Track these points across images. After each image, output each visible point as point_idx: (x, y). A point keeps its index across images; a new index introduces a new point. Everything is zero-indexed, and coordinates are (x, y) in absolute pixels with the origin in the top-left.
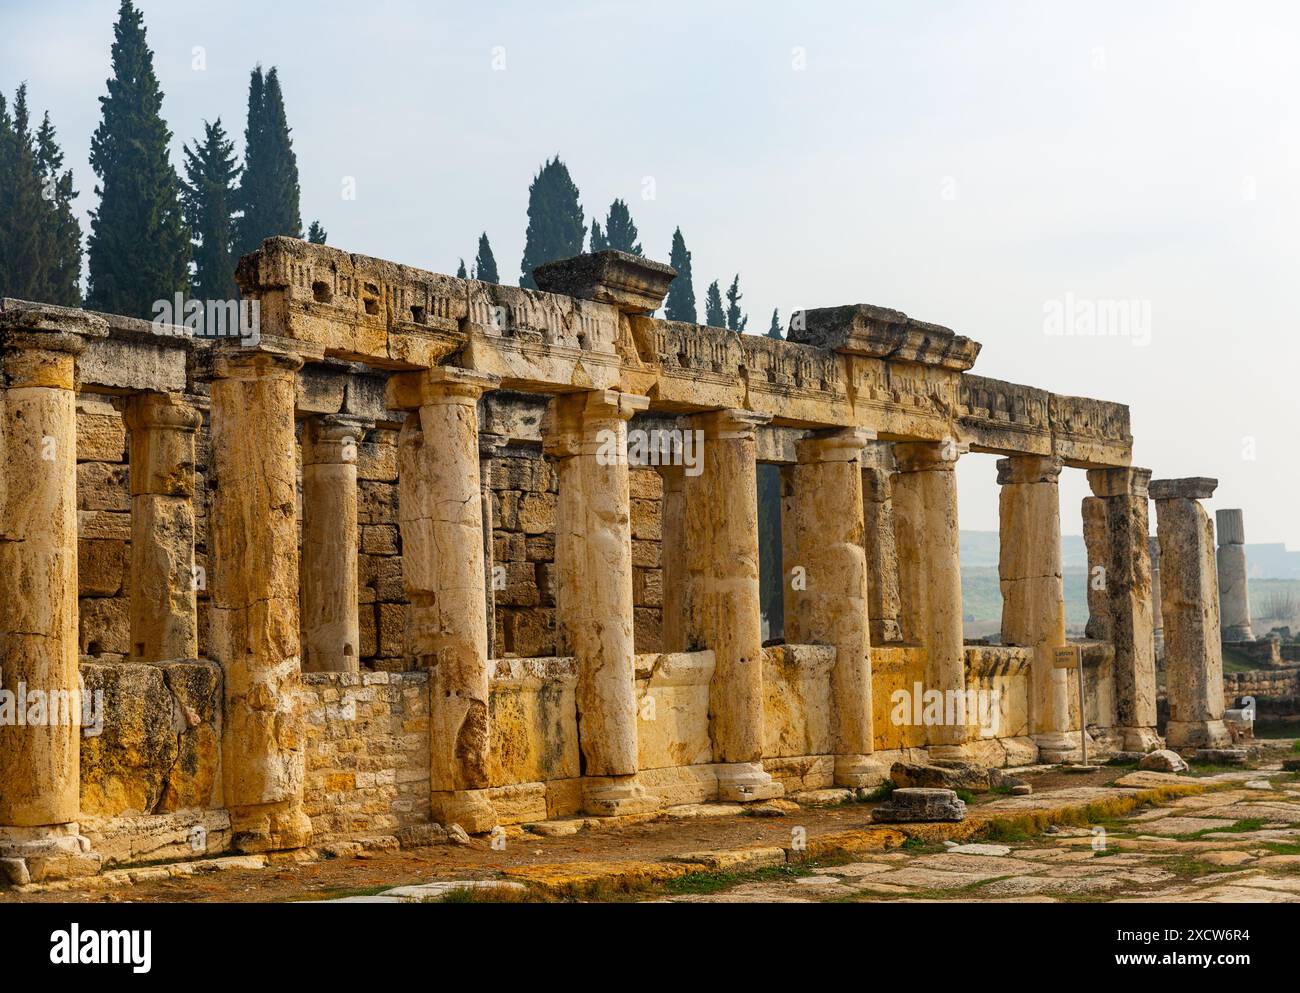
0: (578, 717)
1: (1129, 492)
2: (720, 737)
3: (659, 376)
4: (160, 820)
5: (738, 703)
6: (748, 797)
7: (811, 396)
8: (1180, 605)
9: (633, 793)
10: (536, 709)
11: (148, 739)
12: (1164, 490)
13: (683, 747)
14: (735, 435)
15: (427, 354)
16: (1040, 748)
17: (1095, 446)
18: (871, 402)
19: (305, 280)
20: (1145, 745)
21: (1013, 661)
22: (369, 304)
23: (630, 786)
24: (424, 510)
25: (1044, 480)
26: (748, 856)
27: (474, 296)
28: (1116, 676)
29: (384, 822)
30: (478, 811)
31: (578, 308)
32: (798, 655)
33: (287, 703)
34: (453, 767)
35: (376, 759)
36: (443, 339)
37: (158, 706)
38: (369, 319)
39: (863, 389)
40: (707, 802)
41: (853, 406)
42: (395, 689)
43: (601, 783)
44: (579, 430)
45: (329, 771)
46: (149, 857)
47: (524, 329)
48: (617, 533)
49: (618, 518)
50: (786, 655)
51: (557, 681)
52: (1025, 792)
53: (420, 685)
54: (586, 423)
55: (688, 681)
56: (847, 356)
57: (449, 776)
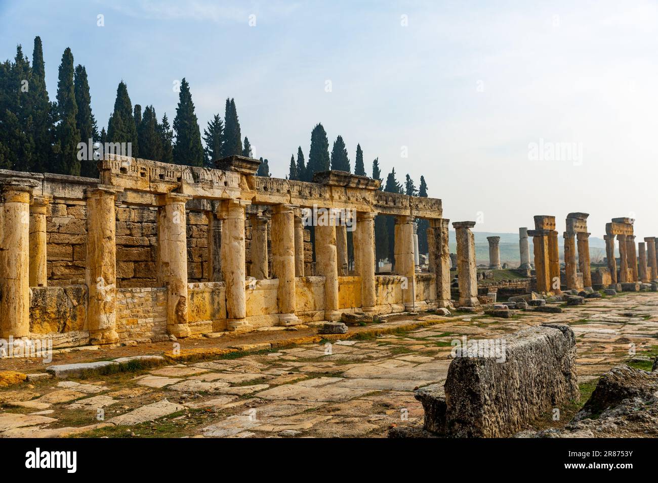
0: (226, 300)
1: (441, 226)
2: (280, 306)
3: (256, 194)
4: (62, 335)
5: (286, 295)
6: (288, 324)
7: (316, 199)
8: (463, 261)
9: (243, 324)
10: (210, 298)
11: (58, 310)
12: (458, 225)
13: (266, 309)
14: (286, 212)
15: (166, 189)
16: (406, 307)
17: (427, 212)
18: (339, 200)
19: (117, 167)
20: (445, 306)
21: (395, 280)
22: (143, 174)
23: (242, 322)
24: (166, 237)
25: (408, 223)
26: (256, 346)
27: (184, 170)
28: (437, 284)
29: (149, 334)
30: (181, 331)
31: (225, 173)
32: (311, 280)
33: (109, 298)
34: (174, 317)
35: (146, 315)
36: (171, 184)
37: (62, 300)
38: (142, 179)
39: (336, 196)
40: (275, 326)
41: (332, 201)
42: (153, 293)
43: (233, 321)
44: (228, 211)
45: (128, 319)
46: (57, 347)
47: (203, 180)
48: (239, 243)
49: (239, 239)
50: (307, 280)
51: (217, 289)
52: (384, 322)
53: (164, 292)
54: (230, 209)
55: (270, 288)
56: (331, 186)
57: (172, 320)
